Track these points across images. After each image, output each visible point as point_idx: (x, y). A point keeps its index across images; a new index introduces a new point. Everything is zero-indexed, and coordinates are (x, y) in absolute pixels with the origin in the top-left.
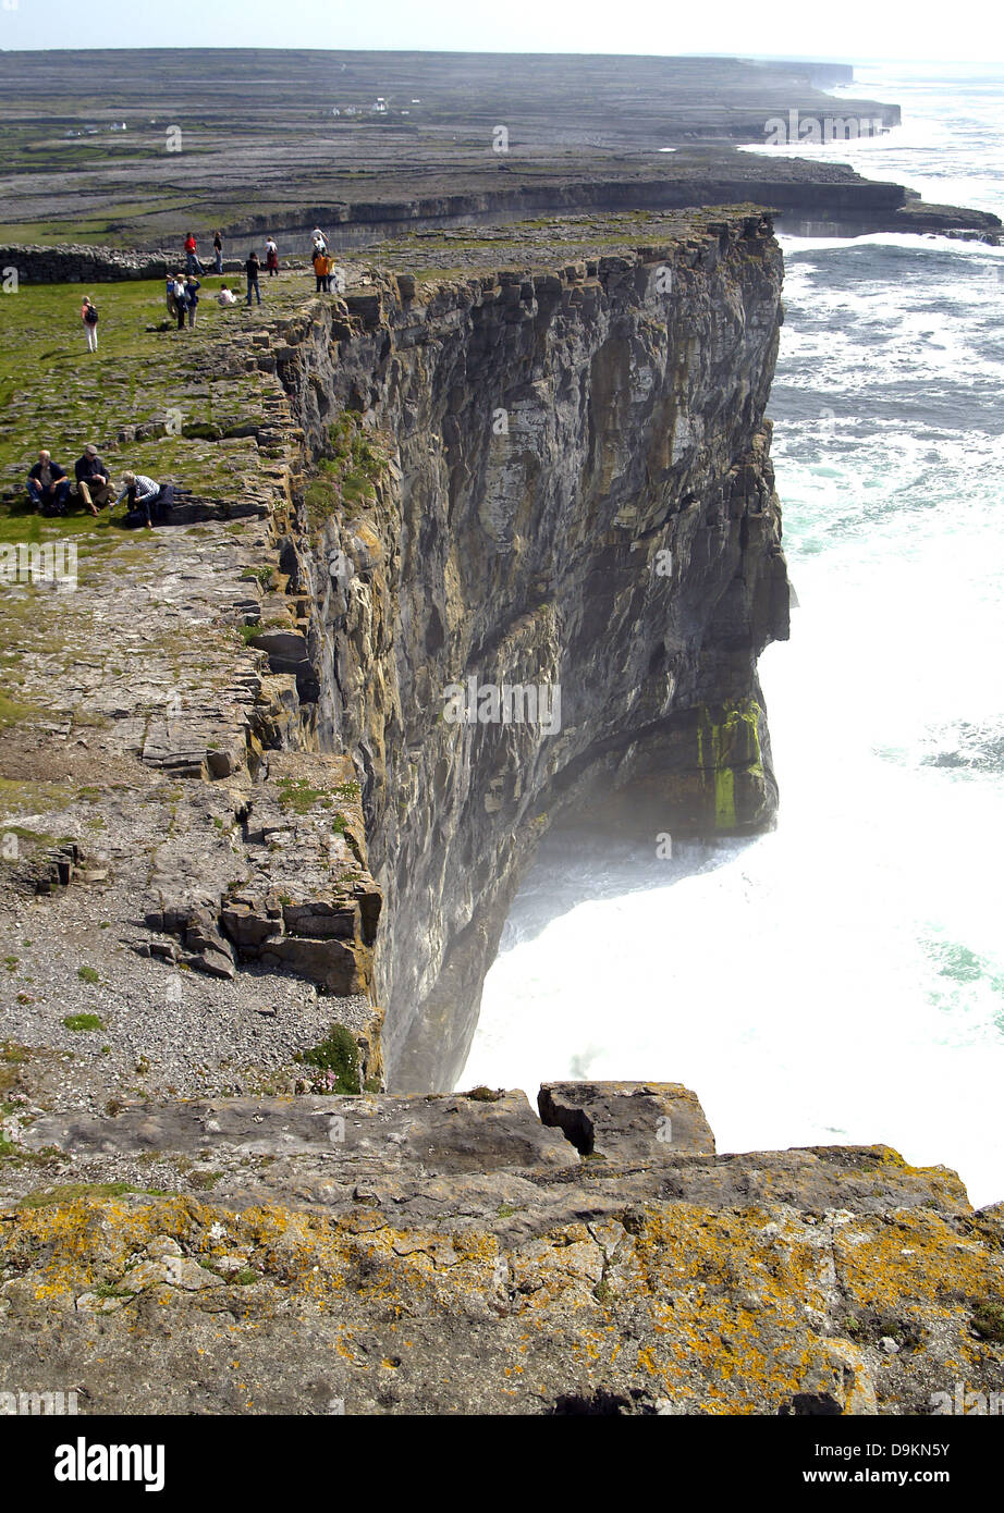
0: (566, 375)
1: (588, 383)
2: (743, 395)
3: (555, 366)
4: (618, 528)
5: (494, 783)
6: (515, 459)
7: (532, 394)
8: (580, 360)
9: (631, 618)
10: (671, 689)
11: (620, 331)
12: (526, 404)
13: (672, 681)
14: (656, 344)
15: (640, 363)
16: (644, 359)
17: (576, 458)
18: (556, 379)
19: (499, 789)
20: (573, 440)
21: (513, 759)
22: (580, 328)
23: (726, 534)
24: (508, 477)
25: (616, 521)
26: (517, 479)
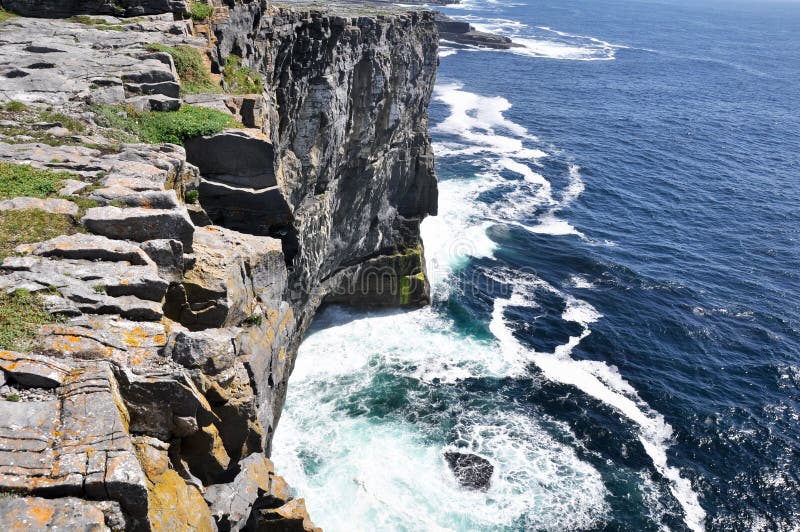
0: (342, 73)
1: (351, 80)
2: (420, 98)
3: (336, 68)
4: (360, 158)
5: (296, 285)
6: (314, 116)
7: (325, 81)
8: (348, 66)
9: (364, 204)
10: (380, 237)
11: (367, 55)
12: (321, 87)
13: (381, 234)
14: (385, 64)
15: (378, 73)
16: (379, 71)
17: (344, 119)
18: (337, 75)
19: (299, 288)
20: (344, 109)
21: (306, 273)
22: (349, 51)
23: (409, 164)
24: (310, 126)
25: (359, 154)
26: (315, 126)
